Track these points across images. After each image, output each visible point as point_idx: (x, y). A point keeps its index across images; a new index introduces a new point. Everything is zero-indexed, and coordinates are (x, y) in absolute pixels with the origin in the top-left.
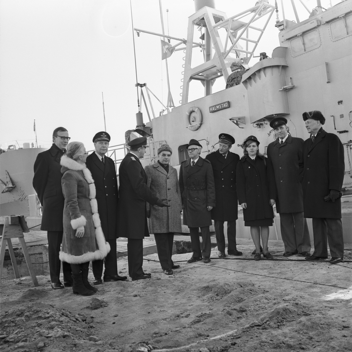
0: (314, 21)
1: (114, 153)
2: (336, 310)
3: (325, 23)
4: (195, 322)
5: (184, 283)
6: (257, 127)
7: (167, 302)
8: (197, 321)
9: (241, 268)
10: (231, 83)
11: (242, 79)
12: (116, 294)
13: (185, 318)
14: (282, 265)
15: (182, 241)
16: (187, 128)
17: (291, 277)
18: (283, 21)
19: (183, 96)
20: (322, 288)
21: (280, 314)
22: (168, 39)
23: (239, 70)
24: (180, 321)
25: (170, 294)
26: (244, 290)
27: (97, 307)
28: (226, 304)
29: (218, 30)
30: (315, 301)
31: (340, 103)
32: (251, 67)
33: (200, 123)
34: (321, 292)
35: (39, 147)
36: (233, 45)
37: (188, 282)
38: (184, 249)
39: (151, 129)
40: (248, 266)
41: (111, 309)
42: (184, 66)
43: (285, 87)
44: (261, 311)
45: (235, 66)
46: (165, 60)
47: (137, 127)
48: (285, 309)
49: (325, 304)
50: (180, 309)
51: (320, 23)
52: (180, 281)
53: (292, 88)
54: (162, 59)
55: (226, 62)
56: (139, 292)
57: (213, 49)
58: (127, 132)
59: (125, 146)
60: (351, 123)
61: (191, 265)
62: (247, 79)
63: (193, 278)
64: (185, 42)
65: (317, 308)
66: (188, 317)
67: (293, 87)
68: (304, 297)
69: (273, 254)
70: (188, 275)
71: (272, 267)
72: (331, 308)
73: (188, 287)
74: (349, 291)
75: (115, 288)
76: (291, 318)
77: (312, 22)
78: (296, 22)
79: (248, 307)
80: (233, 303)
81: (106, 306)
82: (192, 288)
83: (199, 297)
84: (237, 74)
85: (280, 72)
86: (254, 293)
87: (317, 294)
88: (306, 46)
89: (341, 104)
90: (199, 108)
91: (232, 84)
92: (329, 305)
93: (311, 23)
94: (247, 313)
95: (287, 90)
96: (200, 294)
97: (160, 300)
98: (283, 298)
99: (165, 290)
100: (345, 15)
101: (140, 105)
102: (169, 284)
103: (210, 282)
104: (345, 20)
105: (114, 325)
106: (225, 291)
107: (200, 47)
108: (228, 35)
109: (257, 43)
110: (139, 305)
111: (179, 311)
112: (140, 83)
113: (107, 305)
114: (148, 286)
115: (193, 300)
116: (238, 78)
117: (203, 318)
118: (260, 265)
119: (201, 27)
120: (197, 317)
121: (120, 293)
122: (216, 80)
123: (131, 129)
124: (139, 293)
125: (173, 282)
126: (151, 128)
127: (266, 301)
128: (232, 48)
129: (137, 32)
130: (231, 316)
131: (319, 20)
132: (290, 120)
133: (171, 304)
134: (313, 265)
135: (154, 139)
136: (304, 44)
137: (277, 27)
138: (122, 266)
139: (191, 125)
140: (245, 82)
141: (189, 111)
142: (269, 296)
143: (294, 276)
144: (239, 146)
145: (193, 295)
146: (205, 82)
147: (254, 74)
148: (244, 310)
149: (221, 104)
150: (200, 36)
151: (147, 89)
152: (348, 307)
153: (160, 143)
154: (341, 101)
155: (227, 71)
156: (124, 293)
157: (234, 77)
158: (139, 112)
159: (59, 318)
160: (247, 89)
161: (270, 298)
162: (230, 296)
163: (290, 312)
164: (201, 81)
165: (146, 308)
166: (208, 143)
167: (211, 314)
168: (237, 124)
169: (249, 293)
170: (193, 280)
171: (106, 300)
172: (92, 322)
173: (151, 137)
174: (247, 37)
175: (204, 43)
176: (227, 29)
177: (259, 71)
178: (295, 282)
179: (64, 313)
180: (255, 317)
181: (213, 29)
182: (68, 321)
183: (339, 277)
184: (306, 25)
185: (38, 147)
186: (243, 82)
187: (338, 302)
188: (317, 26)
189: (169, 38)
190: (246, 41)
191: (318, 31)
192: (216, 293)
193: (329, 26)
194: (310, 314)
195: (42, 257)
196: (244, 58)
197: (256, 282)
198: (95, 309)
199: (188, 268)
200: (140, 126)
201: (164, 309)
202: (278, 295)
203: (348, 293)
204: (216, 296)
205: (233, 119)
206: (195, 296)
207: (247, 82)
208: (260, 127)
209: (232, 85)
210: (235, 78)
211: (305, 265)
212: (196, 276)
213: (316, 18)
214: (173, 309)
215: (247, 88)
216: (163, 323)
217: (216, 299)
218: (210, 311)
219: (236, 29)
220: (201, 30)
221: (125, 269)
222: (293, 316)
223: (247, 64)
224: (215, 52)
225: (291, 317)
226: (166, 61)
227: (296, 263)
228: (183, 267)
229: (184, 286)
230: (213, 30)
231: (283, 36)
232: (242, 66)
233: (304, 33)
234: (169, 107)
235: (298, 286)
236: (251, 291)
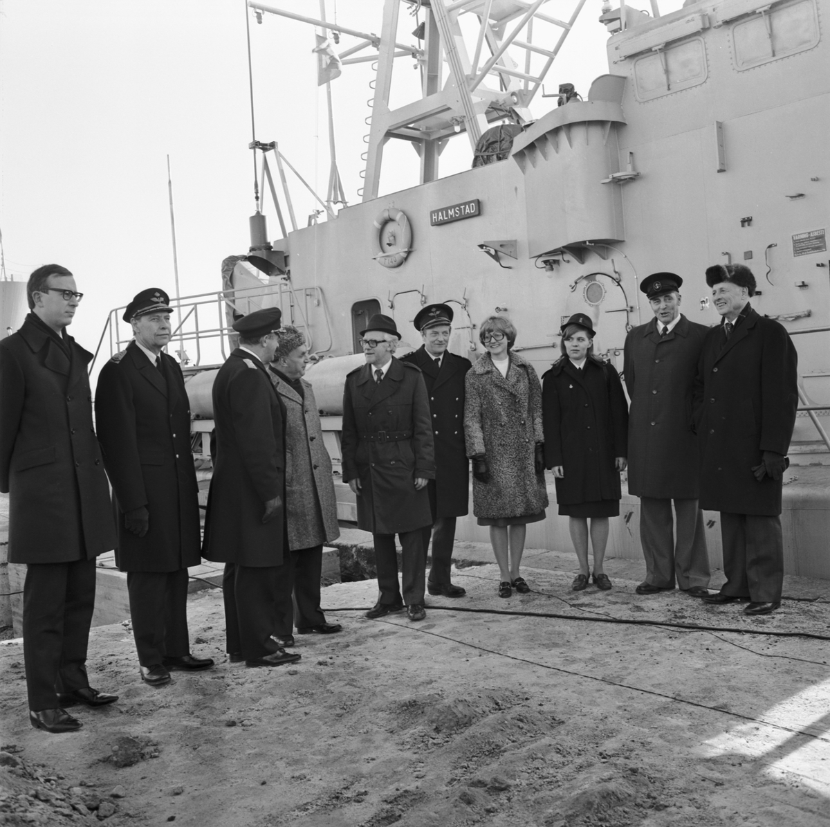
0: (693, 15)
1: (194, 312)
2: (728, 791)
3: (721, 23)
4: (378, 820)
5: (356, 687)
6: (545, 267)
7: (311, 745)
8: (384, 815)
9: (496, 641)
10: (486, 153)
11: (512, 146)
12: (184, 715)
13: (354, 803)
14: (594, 634)
15: (355, 546)
16: (375, 259)
17: (618, 677)
18: (619, 9)
19: (366, 178)
20: (693, 714)
21: (592, 809)
22: (335, 32)
23: (507, 122)
24: (342, 814)
25: (319, 718)
26: (503, 722)
27: (131, 762)
28: (459, 758)
29: (460, 19)
30: (678, 758)
31: (746, 224)
32: (537, 120)
33: (406, 250)
34: (691, 728)
35: (9, 280)
36: (495, 57)
37: (365, 683)
38: (360, 564)
39: (286, 258)
40: (513, 636)
41: (168, 766)
42: (371, 103)
43: (616, 175)
44: (546, 789)
45: (495, 109)
46: (325, 85)
47: (252, 250)
48: (605, 795)
49: (702, 770)
50: (341, 773)
51: (710, 23)
52: (346, 682)
53: (633, 179)
54: (320, 84)
55: (475, 99)
56: (241, 711)
57: (444, 63)
58: (226, 259)
59: (220, 297)
60: (769, 275)
61: (373, 626)
62: (526, 148)
63: (379, 669)
64: (375, 42)
65: (681, 783)
66: (362, 801)
67: (635, 176)
68: (652, 745)
69: (573, 599)
70: (367, 660)
71: (572, 638)
72: (717, 785)
73: (364, 699)
74: (758, 729)
75: (180, 699)
76: (620, 816)
77: (689, 18)
78: (651, 15)
79: (513, 777)
80: (475, 759)
81: (155, 757)
82: (375, 702)
83: (392, 732)
84: (501, 132)
85: (606, 137)
86: (528, 728)
87: (681, 734)
88: (672, 78)
89: (749, 225)
90: (404, 213)
91: (487, 156)
92: (710, 774)
93: (688, 21)
94: (511, 794)
95: (621, 183)
96: (395, 723)
97: (294, 741)
98: (601, 749)
99: (309, 704)
100: (771, 8)
101: (259, 195)
102: (317, 687)
103: (420, 685)
104: (770, 19)
105: (172, 823)
106: (455, 720)
107: (414, 56)
108: (483, 29)
109: (552, 56)
110: (238, 756)
111: (341, 778)
112: (262, 141)
113: (157, 754)
114: (264, 693)
115: (377, 743)
116: (503, 142)
117: (400, 807)
118: (543, 634)
119: (417, 7)
120: (386, 801)
121: (192, 713)
122: (448, 140)
123: (236, 254)
124: (242, 713)
125: (329, 682)
126: (286, 255)
127: (559, 759)
128: (492, 65)
129: (257, 13)
130: (471, 806)
131: (707, 14)
132: (626, 257)
133: (320, 752)
134: (670, 638)
135: (291, 284)
136: (667, 72)
137: (605, 22)
138: (204, 620)
139: (384, 252)
140: (520, 155)
141: (381, 219)
142: (566, 744)
143: (624, 673)
144: (500, 310)
145: (377, 724)
146: (423, 146)
147: (543, 139)
148: (503, 786)
149: (459, 206)
150: (415, 27)
151: (279, 155)
152: (756, 780)
153: (308, 293)
154: (748, 218)
155: (476, 121)
156: (204, 712)
157: (494, 140)
158: (258, 213)
159: (26, 811)
160: (524, 172)
161: (568, 750)
162: (468, 738)
163: (619, 799)
164: (412, 143)
165: (256, 766)
166: (425, 299)
167: (420, 794)
168: (496, 257)
169: (515, 729)
170: (378, 676)
171: (156, 737)
172: (115, 812)
173: (286, 276)
174: (529, 39)
175: (423, 48)
176: (481, 17)
177: (556, 131)
178: (629, 693)
179: (40, 792)
180: (530, 809)
181: (446, 13)
182: (49, 818)
183: (733, 683)
184: (674, 24)
185: (6, 278)
186: (515, 156)
187: (733, 765)
188: (702, 29)
189: (336, 30)
190: (525, 50)
191: (703, 41)
192: (434, 726)
193: (730, 32)
194: (667, 804)
195: (7, 574)
196: (520, 91)
197: (533, 690)
198: (125, 766)
199: (367, 636)
200: (260, 249)
201: (303, 772)
202: (588, 736)
203: (755, 735)
204: (433, 734)
205: (486, 246)
206: (383, 729)
207: (525, 155)
208: (552, 269)
209: (487, 161)
210: (496, 142)
211: (650, 638)
212: (386, 662)
213: (701, 10)
214: (324, 771)
215: (523, 169)
216: (297, 821)
217: (435, 744)
218: (419, 783)
219: (502, 17)
220: (416, 13)
221: (211, 628)
222: (624, 811)
223: (527, 106)
224: (449, 72)
225: (619, 813)
226: (329, 87)
227: (630, 631)
228: (355, 632)
229: (355, 697)
230: (447, 17)
231: (617, 48)
232: (514, 111)
233: (669, 46)
234: (332, 204)
235: (635, 705)
236: (521, 720)
